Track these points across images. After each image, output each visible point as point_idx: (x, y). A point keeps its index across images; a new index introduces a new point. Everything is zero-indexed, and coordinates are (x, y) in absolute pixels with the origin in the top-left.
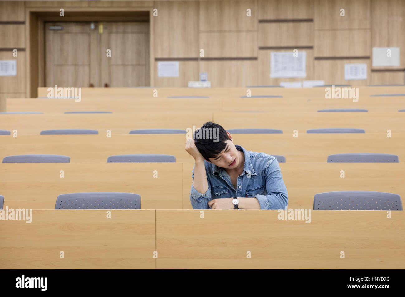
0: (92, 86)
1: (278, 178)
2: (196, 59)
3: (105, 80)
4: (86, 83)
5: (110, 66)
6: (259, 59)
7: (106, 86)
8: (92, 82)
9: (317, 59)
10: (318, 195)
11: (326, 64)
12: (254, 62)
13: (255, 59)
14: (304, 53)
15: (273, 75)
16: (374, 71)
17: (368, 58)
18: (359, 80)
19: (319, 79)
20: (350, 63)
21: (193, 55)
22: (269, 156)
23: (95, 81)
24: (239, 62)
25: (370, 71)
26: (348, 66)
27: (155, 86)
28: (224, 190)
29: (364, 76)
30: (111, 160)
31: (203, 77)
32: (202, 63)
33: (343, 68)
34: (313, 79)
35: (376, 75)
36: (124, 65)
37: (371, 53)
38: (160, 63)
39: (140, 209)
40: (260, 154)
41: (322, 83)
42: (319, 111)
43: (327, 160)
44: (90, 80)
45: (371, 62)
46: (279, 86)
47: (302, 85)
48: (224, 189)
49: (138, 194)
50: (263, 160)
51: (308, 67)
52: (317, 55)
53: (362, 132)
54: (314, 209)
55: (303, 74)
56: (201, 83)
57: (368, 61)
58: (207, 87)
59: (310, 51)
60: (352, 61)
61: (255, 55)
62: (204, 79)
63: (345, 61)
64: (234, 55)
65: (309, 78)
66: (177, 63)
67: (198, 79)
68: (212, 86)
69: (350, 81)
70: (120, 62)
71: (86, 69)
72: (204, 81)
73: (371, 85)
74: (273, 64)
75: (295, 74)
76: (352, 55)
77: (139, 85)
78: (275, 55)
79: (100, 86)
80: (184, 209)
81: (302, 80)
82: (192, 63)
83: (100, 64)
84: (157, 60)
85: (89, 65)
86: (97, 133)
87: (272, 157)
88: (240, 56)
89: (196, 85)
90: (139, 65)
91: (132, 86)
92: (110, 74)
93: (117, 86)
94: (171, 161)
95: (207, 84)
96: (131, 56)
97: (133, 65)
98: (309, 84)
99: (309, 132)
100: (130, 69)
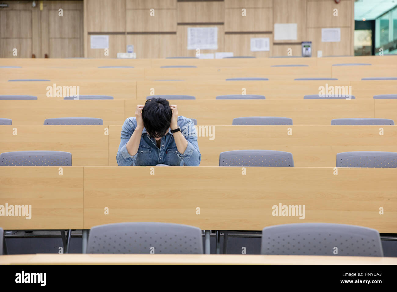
0: (34, 56)
1: (194, 139)
2: (123, 33)
3: (45, 52)
4: (29, 54)
5: (49, 39)
6: (178, 33)
7: (46, 56)
8: (34, 53)
9: (227, 33)
10: (223, 153)
11: (235, 37)
12: (174, 36)
13: (174, 33)
14: (216, 28)
15: (190, 47)
16: (275, 44)
17: (270, 33)
18: (263, 52)
19: (229, 51)
20: (255, 37)
21: (121, 30)
22: (188, 119)
23: (36, 52)
24: (161, 36)
25: (272, 44)
26: (253, 40)
27: (88, 57)
28: (148, 150)
29: (267, 49)
30: (48, 122)
31: (130, 48)
32: (129, 37)
33: (249, 42)
34: (224, 51)
35: (277, 47)
36: (61, 38)
37: (273, 28)
38: (92, 37)
39: (72, 166)
40: (180, 117)
41: (231, 54)
42: (227, 80)
43: (232, 123)
44: (32, 52)
45: (273, 37)
46: (195, 58)
47: (215, 57)
48: (148, 148)
49: (69, 153)
50: (183, 122)
51: (219, 41)
52: (227, 30)
53: (263, 98)
54: (219, 166)
55: (215, 47)
56: (128, 54)
57: (270, 35)
58: (133, 58)
59: (221, 26)
60: (257, 35)
61: (174, 30)
62: (131, 50)
63: (251, 36)
64: (156, 30)
65: (220, 50)
66: (107, 37)
67: (125, 51)
68: (137, 58)
69: (255, 52)
70: (58, 35)
71: (29, 41)
72: (130, 52)
73: (272, 57)
74: (189, 37)
75: (208, 47)
76: (257, 30)
77: (74, 56)
78: (191, 30)
79: (41, 57)
80: (109, 166)
81: (214, 51)
82: (120, 36)
83: (41, 37)
84: (90, 33)
85: (32, 38)
86: (36, 99)
87: (191, 120)
88: (161, 31)
89: (124, 56)
90: (74, 38)
91: (69, 57)
92: (49, 45)
93: (56, 57)
94: (99, 124)
95: (133, 55)
96: (67, 30)
97: (69, 38)
98: (220, 56)
99: (218, 98)
100: (67, 41)
